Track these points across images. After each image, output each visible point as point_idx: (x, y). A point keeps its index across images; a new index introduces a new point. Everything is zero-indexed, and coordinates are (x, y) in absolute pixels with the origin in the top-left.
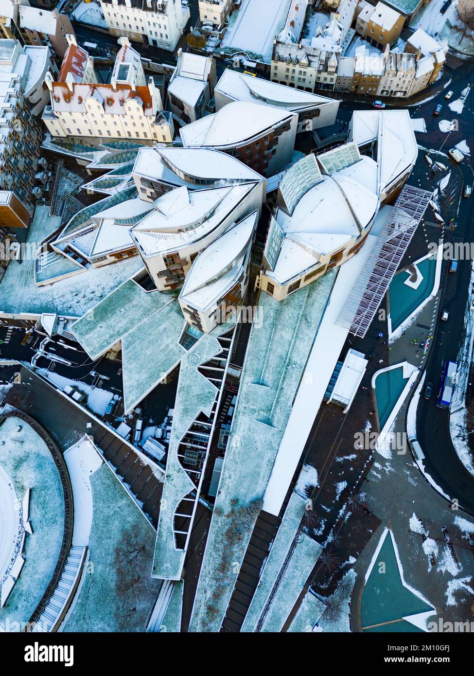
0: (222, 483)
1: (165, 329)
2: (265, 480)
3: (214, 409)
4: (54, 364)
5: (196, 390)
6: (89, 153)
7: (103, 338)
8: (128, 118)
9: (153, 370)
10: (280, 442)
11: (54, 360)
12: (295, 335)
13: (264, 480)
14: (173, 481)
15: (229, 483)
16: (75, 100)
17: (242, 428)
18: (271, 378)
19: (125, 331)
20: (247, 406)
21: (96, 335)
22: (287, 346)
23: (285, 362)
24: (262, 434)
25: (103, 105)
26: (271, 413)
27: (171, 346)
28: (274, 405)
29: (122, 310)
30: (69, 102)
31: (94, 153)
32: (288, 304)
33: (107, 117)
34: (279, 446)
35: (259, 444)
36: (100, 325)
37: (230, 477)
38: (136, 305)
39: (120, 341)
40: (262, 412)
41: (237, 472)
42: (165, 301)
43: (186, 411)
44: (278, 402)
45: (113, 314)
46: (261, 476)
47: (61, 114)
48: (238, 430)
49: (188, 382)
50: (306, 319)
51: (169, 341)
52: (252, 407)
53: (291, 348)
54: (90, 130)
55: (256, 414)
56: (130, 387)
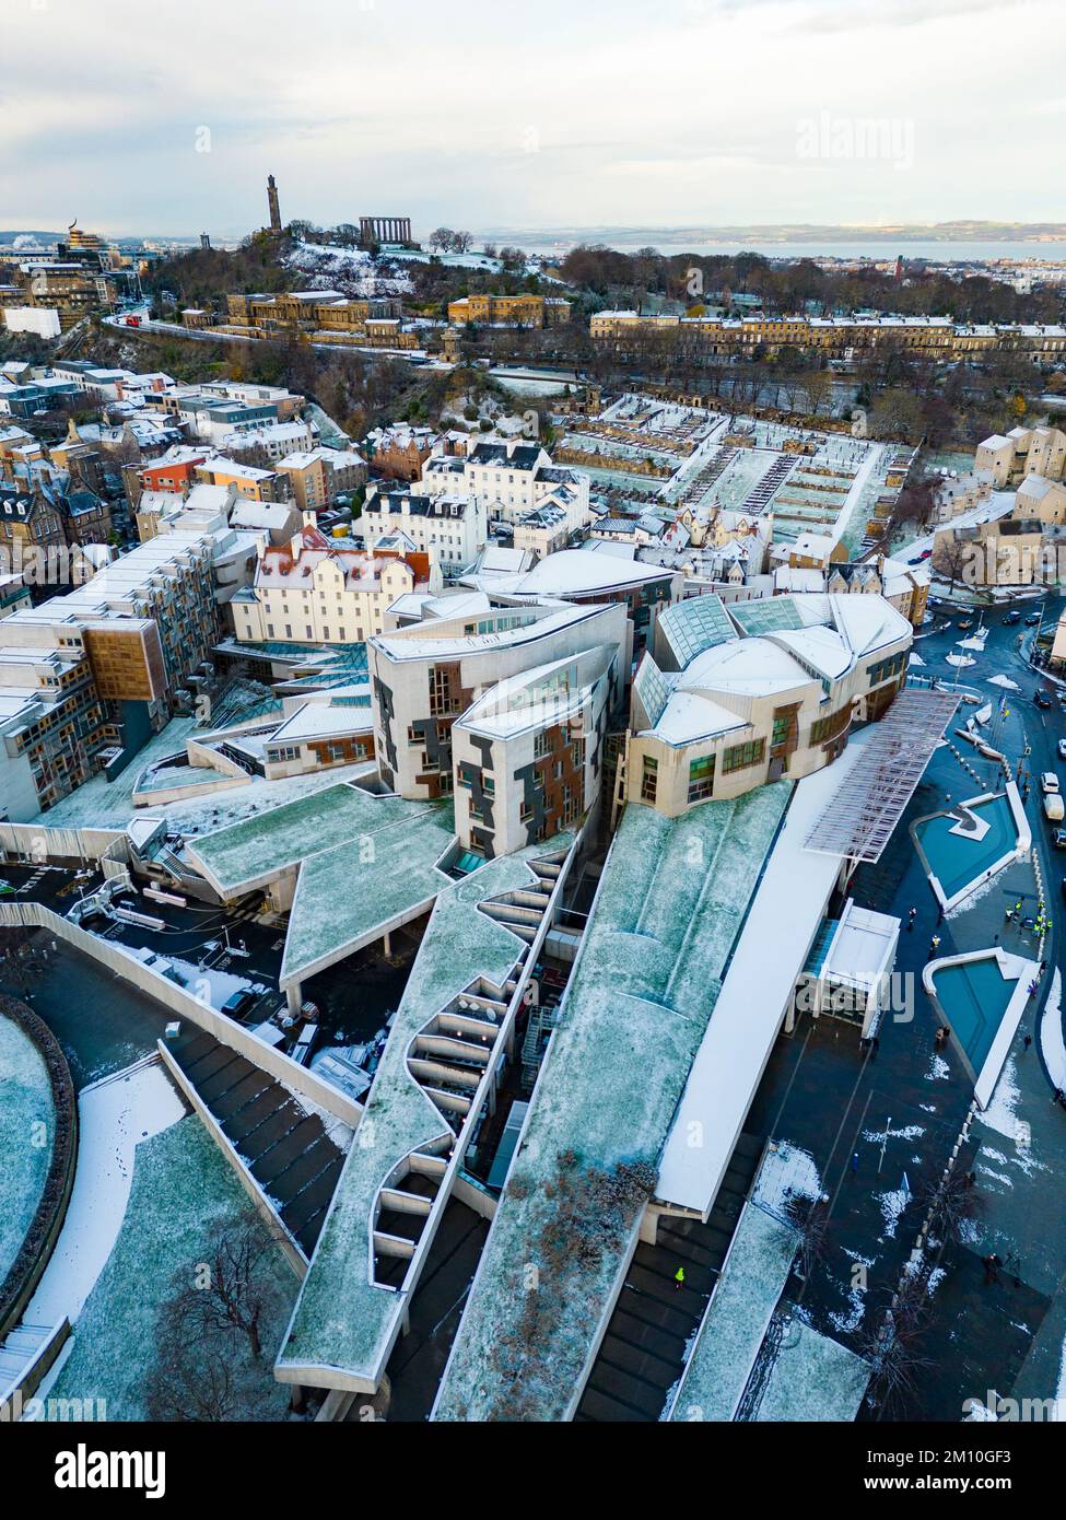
0: (532, 1124)
1: (407, 847)
2: (662, 1121)
3: (516, 977)
4: (123, 928)
5: (470, 940)
6: (298, 656)
7: (261, 857)
8: (383, 597)
9: (369, 907)
10: (697, 1047)
11: (124, 921)
12: (713, 867)
13: (658, 1123)
14: (389, 1113)
15: (552, 1121)
16: (298, 571)
17: (590, 1008)
18: (662, 925)
19: (313, 849)
20: (601, 970)
21: (247, 852)
22: (695, 880)
23: (694, 906)
24: (644, 1023)
25: (346, 575)
26: (668, 991)
27: (416, 873)
28: (672, 977)
29: (316, 819)
30: (287, 574)
31: (308, 656)
32: (690, 817)
33: (348, 597)
34: (693, 1055)
35: (637, 1042)
36: (259, 838)
37: (555, 1108)
38: (348, 814)
39: (298, 867)
40: (642, 983)
41: (574, 1096)
42: (413, 811)
43: (440, 976)
44: (682, 970)
45: (291, 824)
46: (649, 1111)
47: (266, 595)
48: (577, 1015)
49: (452, 928)
50: (736, 841)
51: (412, 864)
52: (615, 970)
53: (706, 885)
54: (309, 628)
55: (628, 983)
56: (302, 933)
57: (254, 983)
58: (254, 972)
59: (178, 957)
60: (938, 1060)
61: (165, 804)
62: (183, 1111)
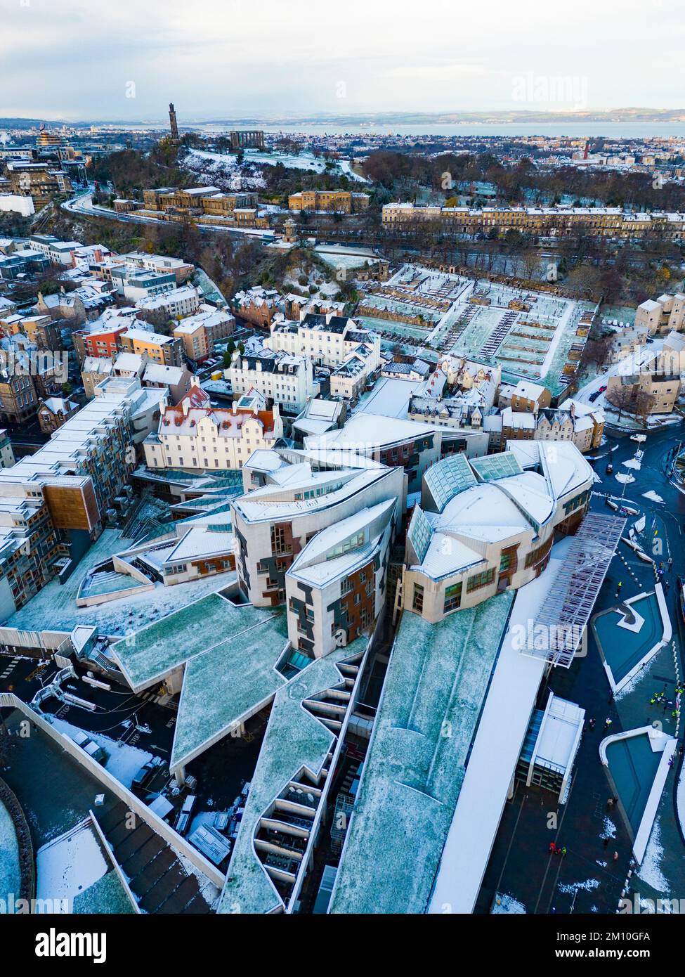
0: (337, 897)
1: (256, 650)
2: (423, 895)
3: (327, 765)
4: (68, 709)
5: (297, 734)
6: (188, 480)
7: (159, 659)
8: (243, 441)
9: (230, 703)
10: (449, 827)
11: (69, 703)
12: (460, 667)
13: (421, 896)
14: (241, 888)
15: (350, 896)
16: (187, 423)
17: (377, 796)
18: (425, 720)
19: (194, 652)
20: (384, 761)
21: (150, 655)
22: (448, 678)
23: (447, 702)
24: (414, 809)
25: (218, 427)
26: (429, 777)
27: (263, 673)
28: (432, 764)
29: (196, 626)
30: (179, 425)
31: (194, 480)
32: (445, 625)
33: (220, 441)
34: (446, 834)
35: (408, 826)
36: (158, 643)
37: (353, 884)
38: (217, 621)
39: (184, 666)
40: (412, 773)
41: (367, 874)
42: (260, 618)
43: (277, 766)
44: (439, 760)
45: (181, 630)
46: (415, 886)
47: (166, 439)
48: (368, 800)
49: (285, 723)
50: (476, 645)
51: (260, 666)
52: (394, 762)
53: (455, 683)
54: (194, 459)
55: (402, 773)
56: (187, 726)
57: (154, 756)
58: (154, 747)
59: (105, 734)
60: (609, 822)
61: (98, 605)
62: (106, 868)
